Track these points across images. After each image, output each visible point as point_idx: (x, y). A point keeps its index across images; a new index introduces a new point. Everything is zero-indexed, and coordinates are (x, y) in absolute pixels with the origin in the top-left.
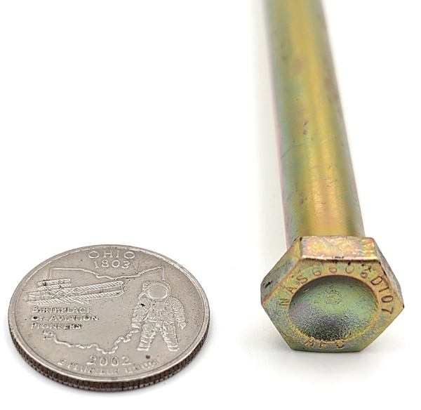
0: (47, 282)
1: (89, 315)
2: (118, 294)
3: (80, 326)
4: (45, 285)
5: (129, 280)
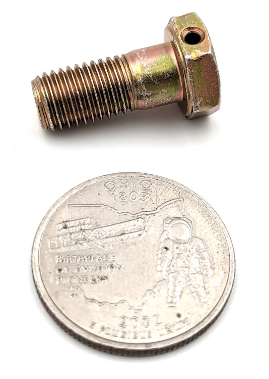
0: (67, 223)
1: (114, 264)
2: (140, 235)
3: (107, 278)
4: (65, 227)
5: (149, 216)
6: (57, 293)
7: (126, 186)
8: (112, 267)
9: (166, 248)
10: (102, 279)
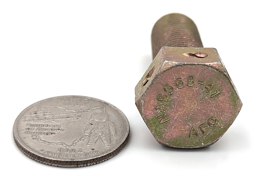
1: (60, 128)
3: (55, 133)
4: (36, 113)
5: (84, 112)
6: (25, 138)
7: (74, 100)
10: (52, 134)
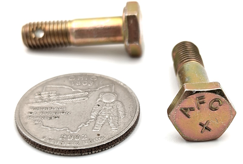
0: (41, 93)
2: (84, 99)
3: (59, 117)
5: (91, 92)
6: (26, 123)
8: (63, 113)
9: (99, 105)
10: (55, 118)
